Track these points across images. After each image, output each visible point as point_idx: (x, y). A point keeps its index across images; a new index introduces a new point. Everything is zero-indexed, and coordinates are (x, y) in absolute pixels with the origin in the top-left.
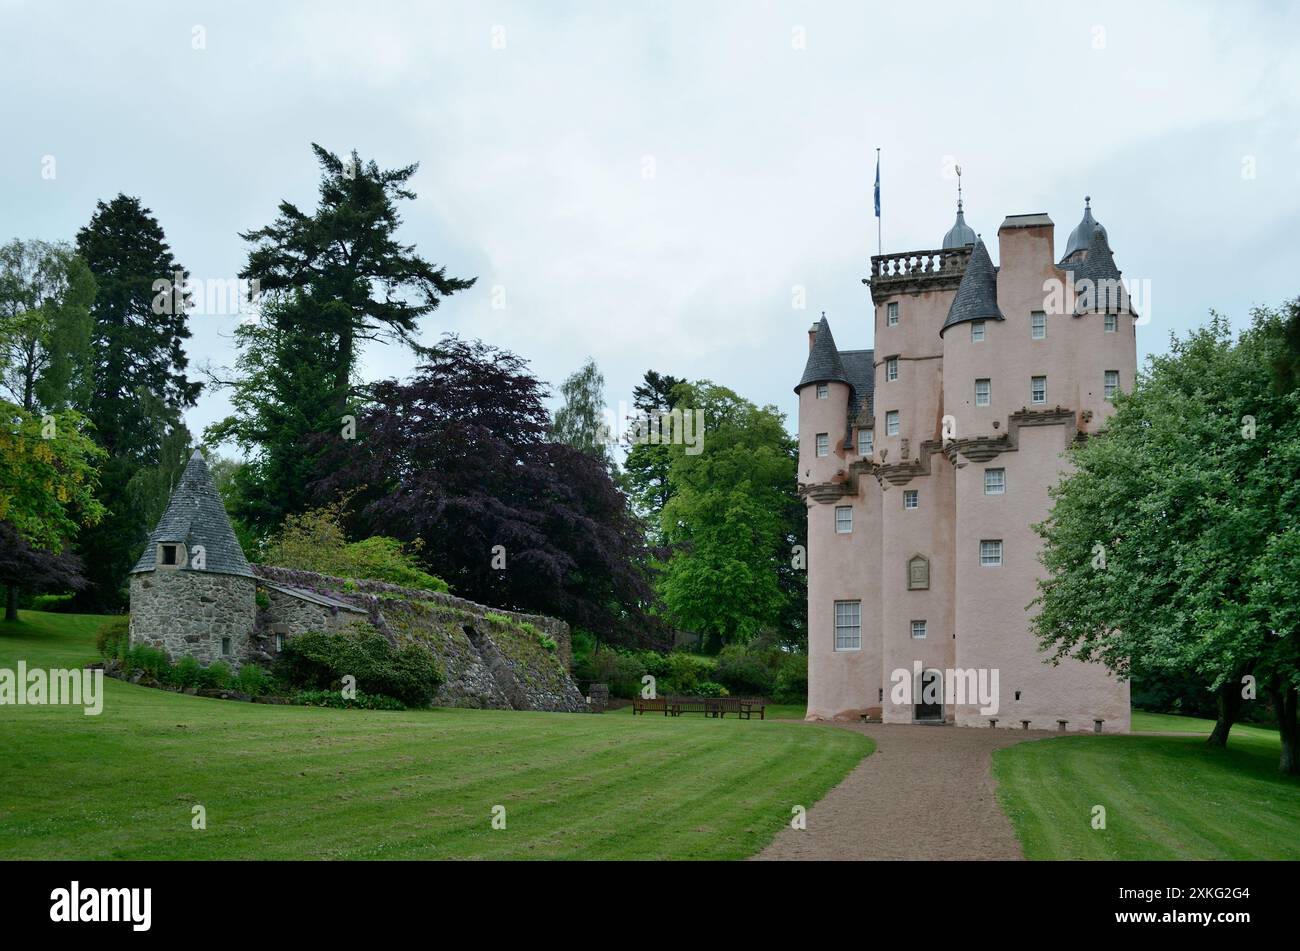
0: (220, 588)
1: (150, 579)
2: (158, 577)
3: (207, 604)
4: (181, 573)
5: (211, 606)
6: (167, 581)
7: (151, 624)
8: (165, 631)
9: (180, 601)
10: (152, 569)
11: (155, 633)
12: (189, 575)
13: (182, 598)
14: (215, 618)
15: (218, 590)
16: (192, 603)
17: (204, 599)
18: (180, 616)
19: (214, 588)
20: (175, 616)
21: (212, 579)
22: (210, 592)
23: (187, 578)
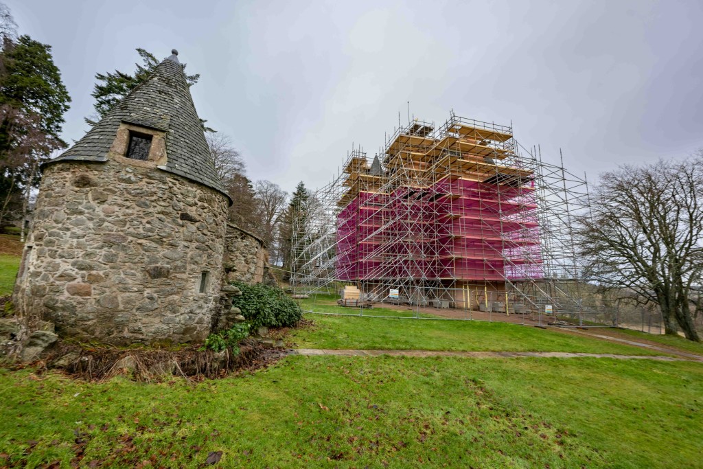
0: (206, 205)
1: (93, 175)
2: (112, 173)
3: (189, 224)
4: (157, 175)
5: (192, 227)
6: (128, 181)
7: (79, 246)
8: (110, 259)
9: (147, 214)
10: (105, 160)
11: (88, 261)
12: (169, 179)
13: (151, 210)
14: (195, 244)
15: (204, 208)
16: (168, 220)
17: (185, 217)
18: (145, 237)
19: (200, 203)
20: (137, 236)
21: (199, 192)
22: (194, 208)
23: (165, 183)
